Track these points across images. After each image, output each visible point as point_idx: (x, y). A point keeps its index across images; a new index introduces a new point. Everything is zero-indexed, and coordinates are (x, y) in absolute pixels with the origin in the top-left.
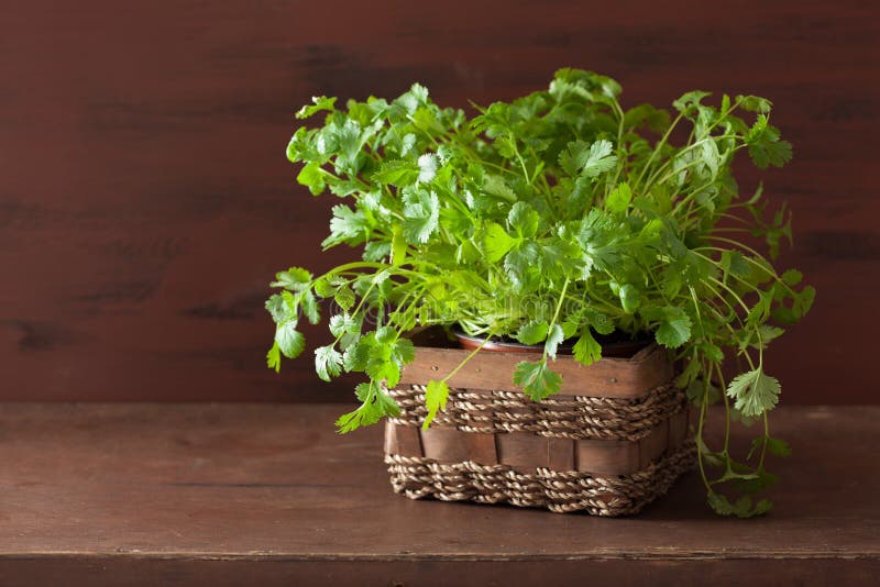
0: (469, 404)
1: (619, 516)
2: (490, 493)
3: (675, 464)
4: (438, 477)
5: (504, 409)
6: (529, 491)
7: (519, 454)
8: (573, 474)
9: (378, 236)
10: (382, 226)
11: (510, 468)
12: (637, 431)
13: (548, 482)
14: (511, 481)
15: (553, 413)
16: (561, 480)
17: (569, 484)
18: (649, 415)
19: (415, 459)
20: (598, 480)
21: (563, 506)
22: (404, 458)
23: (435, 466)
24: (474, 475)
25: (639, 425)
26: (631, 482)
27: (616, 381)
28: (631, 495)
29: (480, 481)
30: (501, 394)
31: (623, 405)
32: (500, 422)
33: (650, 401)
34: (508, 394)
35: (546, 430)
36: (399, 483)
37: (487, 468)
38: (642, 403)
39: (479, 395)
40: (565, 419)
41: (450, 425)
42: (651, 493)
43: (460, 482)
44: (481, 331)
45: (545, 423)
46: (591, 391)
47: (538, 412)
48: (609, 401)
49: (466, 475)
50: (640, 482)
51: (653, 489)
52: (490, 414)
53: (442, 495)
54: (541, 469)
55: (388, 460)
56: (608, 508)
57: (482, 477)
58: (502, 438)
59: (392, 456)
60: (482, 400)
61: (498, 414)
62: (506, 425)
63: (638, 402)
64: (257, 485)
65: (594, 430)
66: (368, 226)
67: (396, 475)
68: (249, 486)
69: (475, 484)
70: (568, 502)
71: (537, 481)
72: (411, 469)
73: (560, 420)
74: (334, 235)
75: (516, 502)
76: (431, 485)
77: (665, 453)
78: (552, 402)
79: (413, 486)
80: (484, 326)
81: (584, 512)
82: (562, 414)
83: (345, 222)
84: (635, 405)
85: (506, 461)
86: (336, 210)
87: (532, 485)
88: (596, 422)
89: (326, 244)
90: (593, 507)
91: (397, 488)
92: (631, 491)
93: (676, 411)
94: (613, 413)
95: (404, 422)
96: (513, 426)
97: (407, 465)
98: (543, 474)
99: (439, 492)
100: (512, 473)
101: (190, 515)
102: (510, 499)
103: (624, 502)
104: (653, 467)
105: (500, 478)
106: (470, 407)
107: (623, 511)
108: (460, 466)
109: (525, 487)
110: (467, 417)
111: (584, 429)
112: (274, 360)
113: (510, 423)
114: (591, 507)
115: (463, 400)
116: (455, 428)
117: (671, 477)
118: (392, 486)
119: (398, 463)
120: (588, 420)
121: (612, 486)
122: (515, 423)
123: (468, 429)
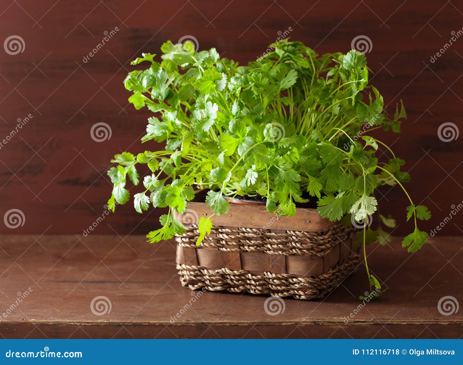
0: (225, 235)
1: (311, 300)
2: (237, 286)
3: (344, 270)
4: (207, 277)
5: (246, 238)
6: (259, 285)
7: (254, 264)
8: (285, 275)
9: (174, 136)
10: (177, 130)
11: (249, 272)
12: (322, 250)
13: (271, 280)
14: (249, 280)
15: (273, 240)
16: (278, 279)
17: (283, 281)
18: (329, 242)
19: (194, 267)
20: (300, 279)
21: (279, 294)
22: (188, 267)
23: (205, 271)
24: (228, 276)
25: (323, 247)
26: (319, 280)
27: (310, 222)
28: (319, 288)
29: (232, 280)
30: (244, 229)
31: (314, 236)
32: (243, 245)
33: (330, 233)
34: (248, 229)
35: (270, 250)
36: (184, 281)
37: (236, 272)
38: (325, 235)
39: (231, 230)
40: (281, 243)
41: (214, 247)
42: (330, 287)
43: (220, 280)
44: (233, 193)
45: (269, 246)
46: (296, 227)
47: (265, 240)
48: (306, 233)
49: (223, 276)
50: (324, 280)
51: (331, 284)
52: (237, 241)
53: (209, 288)
54: (267, 272)
55: (178, 267)
56: (305, 295)
57: (232, 277)
58: (244, 254)
59: (180, 265)
60: (233, 233)
61: (241, 241)
62: (246, 247)
63: (323, 234)
64: (103, 282)
65: (298, 250)
66: (169, 130)
67: (183, 276)
68: (97, 282)
69: (229, 281)
70: (282, 292)
71: (264, 279)
72: (192, 273)
73: (277, 244)
74: (148, 134)
75: (252, 292)
76: (203, 282)
77: (338, 263)
78: (273, 234)
79: (192, 282)
80: (234, 190)
81: (291, 298)
82: (279, 241)
83: (155, 127)
84: (320, 236)
85: (247, 268)
86: (150, 120)
87: (261, 282)
88: (298, 245)
89: (144, 139)
90: (297, 294)
91: (183, 284)
92: (319, 286)
93: (344, 239)
94: (308, 240)
95: (187, 245)
96: (250, 248)
97: (190, 270)
98: (268, 275)
99: (208, 286)
100: (250, 275)
101: (64, 299)
102: (249, 290)
103: (314, 291)
104: (331, 271)
105: (243, 278)
106: (225, 236)
107: (314, 297)
108: (220, 271)
109: (257, 283)
110: (224, 242)
111: (291, 249)
112: (111, 206)
113: (249, 246)
114: (296, 295)
115: (222, 233)
116: (217, 249)
117: (342, 277)
118: (181, 282)
119: (184, 269)
120: (294, 244)
121: (308, 282)
122: (252, 246)
123: (224, 249)
